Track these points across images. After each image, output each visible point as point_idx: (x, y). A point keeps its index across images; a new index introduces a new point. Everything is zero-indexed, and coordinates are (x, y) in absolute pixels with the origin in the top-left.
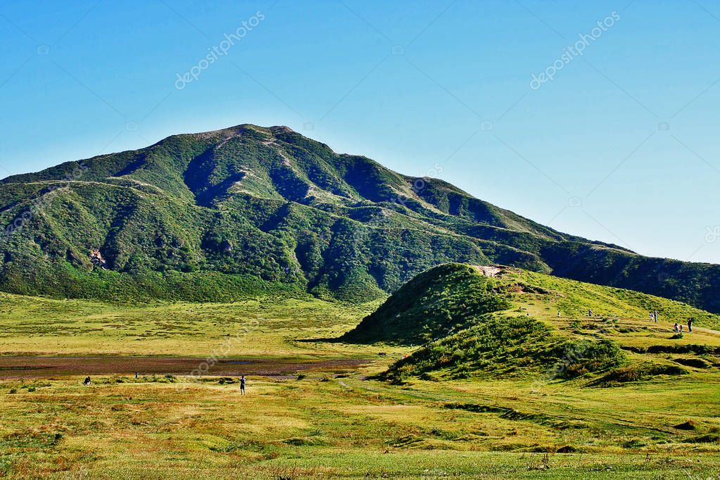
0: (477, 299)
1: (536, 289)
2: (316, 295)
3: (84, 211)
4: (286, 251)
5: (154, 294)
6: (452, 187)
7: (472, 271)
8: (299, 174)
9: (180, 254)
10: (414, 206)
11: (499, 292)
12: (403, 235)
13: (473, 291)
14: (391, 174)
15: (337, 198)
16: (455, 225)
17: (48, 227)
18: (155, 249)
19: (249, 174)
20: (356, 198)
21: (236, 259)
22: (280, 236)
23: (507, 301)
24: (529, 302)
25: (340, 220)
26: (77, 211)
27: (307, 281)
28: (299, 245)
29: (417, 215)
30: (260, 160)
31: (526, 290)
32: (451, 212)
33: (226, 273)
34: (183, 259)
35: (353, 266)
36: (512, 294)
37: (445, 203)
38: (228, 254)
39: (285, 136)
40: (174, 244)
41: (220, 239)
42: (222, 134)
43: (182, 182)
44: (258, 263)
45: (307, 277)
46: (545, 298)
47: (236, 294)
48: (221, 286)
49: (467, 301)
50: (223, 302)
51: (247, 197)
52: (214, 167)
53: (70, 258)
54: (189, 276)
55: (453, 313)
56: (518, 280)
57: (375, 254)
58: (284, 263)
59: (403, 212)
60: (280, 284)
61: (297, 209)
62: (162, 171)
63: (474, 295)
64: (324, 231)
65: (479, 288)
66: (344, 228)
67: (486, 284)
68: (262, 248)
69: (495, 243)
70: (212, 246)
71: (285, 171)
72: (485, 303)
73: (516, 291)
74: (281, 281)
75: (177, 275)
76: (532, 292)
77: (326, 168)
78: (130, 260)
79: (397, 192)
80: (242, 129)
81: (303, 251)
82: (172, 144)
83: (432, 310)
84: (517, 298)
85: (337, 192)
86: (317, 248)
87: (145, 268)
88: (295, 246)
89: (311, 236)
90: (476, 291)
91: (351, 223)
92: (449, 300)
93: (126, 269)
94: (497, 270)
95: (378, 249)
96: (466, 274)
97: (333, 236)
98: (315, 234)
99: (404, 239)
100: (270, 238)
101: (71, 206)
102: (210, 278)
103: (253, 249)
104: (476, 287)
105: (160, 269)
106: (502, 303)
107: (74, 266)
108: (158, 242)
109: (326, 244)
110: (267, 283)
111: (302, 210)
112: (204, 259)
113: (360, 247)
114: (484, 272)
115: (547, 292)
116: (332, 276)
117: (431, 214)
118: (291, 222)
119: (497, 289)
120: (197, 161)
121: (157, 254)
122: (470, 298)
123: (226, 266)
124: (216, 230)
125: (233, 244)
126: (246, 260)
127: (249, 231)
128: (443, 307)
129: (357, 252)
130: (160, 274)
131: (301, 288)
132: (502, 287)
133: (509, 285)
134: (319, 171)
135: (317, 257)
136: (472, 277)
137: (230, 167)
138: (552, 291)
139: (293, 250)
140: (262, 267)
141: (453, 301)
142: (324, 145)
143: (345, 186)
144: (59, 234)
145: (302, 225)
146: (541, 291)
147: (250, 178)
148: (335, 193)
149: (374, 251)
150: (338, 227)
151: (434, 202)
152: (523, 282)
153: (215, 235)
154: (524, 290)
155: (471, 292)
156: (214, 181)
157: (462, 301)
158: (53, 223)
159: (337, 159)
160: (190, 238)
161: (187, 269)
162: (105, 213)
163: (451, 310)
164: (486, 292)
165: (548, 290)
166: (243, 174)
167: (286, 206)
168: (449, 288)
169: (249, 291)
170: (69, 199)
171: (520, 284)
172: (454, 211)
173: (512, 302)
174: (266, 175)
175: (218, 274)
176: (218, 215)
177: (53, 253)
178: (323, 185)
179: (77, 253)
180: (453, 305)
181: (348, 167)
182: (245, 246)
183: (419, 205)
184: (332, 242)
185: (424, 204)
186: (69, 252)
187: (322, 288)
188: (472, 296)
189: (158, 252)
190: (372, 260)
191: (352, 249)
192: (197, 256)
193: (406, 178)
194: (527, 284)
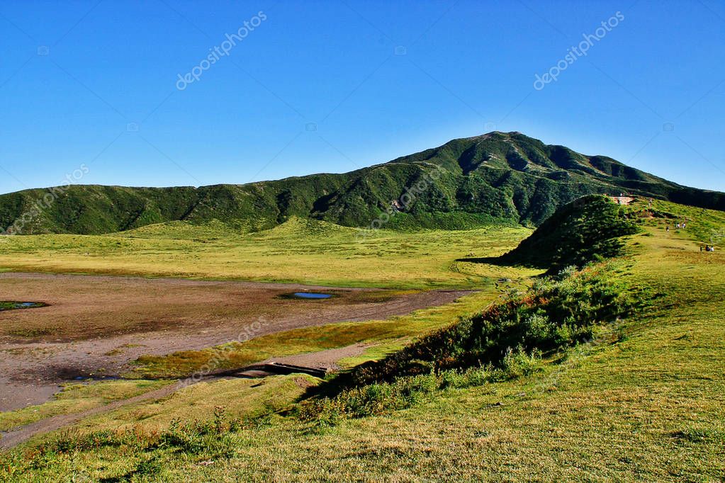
0: (609, 225)
1: (665, 214)
2: (524, 225)
3: (390, 179)
4: (507, 199)
5: (424, 226)
6: (614, 160)
7: (607, 200)
8: (522, 156)
9: (442, 202)
10: (590, 172)
11: (630, 218)
12: (580, 187)
13: (605, 217)
14: (577, 155)
15: (544, 168)
16: (614, 181)
17: (369, 189)
18: (428, 199)
19: (493, 156)
20: (555, 168)
21: (476, 204)
22: (503, 190)
23: (637, 225)
24: (658, 226)
25: (541, 179)
26: (386, 179)
27: (520, 216)
28: (515, 195)
29: (591, 176)
30: (501, 150)
31: (656, 215)
32: (613, 175)
33: (470, 212)
34: (444, 205)
35: (547, 206)
36: (642, 219)
37: (609, 169)
38: (471, 201)
39: (516, 137)
40: (439, 196)
41: (467, 193)
42: (481, 137)
43: (457, 164)
44: (489, 206)
45: (519, 214)
46: (674, 222)
47: (474, 225)
48: (465, 220)
49: (599, 226)
50: (464, 230)
51: (486, 168)
52: (475, 155)
53: (379, 206)
54: (448, 215)
55: (586, 237)
56: (648, 207)
57: (562, 199)
58: (505, 206)
59: (583, 174)
60: (502, 219)
61: (515, 174)
62: (446, 158)
63: (606, 221)
64: (531, 186)
65: (612, 214)
66: (544, 184)
67: (618, 211)
68: (492, 198)
69: (639, 190)
70: (462, 197)
71: (515, 155)
72: (615, 227)
73: (647, 217)
74: (504, 217)
75: (440, 215)
76: (662, 217)
77: (538, 152)
78: (413, 206)
79: (581, 164)
80: (492, 134)
81: (518, 199)
82: (453, 145)
83: (569, 234)
84: (647, 223)
85: (544, 165)
86: (526, 197)
87: (422, 211)
88: (512, 196)
89: (522, 189)
90: (609, 217)
91: (547, 181)
92: (583, 226)
93: (411, 212)
94: (630, 200)
95: (563, 196)
96: (603, 203)
97: (536, 189)
98: (525, 188)
99: (580, 190)
100: (497, 191)
101: (383, 177)
102: (460, 216)
103: (486, 198)
104: (609, 214)
105: (430, 211)
106: (631, 228)
107: (382, 210)
108: (430, 195)
109: (532, 194)
110: (494, 218)
111: (517, 174)
112: (457, 205)
113: (553, 195)
114: (619, 201)
115: (676, 217)
116: (535, 213)
117: (601, 176)
118: (511, 182)
119: (629, 216)
120: (466, 152)
121: (429, 202)
122: (602, 223)
123: (470, 208)
124: (465, 187)
125: (474, 195)
126: (482, 204)
127: (485, 187)
128: (578, 232)
129: (551, 198)
130: (430, 214)
131: (515, 220)
132: (633, 213)
133: (640, 211)
134: (534, 154)
135: (526, 201)
136: (606, 205)
137: (484, 154)
138: (681, 216)
139: (511, 198)
140: (491, 209)
141: (587, 226)
142: (538, 141)
143: (549, 162)
144: (375, 192)
145: (517, 183)
146: (670, 216)
147: (493, 159)
148: (543, 166)
149: (561, 197)
150: (540, 183)
151: (603, 170)
152: (653, 208)
153: (465, 190)
154: (653, 216)
155: (604, 218)
156: (474, 162)
157: (595, 226)
158: (372, 187)
159: (545, 148)
160: (449, 192)
161: (446, 211)
162: (402, 180)
163: (584, 235)
164: (618, 217)
165: (677, 215)
166: (490, 157)
167: (509, 172)
168: (586, 215)
169: (482, 223)
170: (383, 173)
171: (650, 210)
172: (615, 174)
173: (641, 227)
174: (504, 158)
175: (464, 214)
176: (467, 179)
177: (370, 203)
178: (536, 162)
179: (383, 203)
180: (586, 230)
181: (552, 152)
182: (482, 196)
183: (593, 171)
184: (536, 192)
185: (596, 171)
186: (379, 202)
187: (528, 220)
188: (604, 221)
189: (430, 201)
190: (560, 203)
191: (547, 196)
192: (453, 203)
193: (586, 157)
194: (657, 210)
